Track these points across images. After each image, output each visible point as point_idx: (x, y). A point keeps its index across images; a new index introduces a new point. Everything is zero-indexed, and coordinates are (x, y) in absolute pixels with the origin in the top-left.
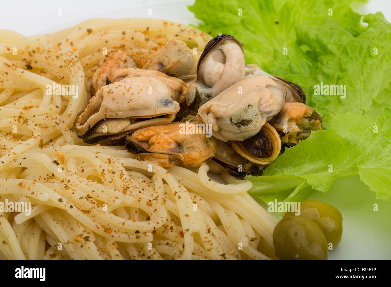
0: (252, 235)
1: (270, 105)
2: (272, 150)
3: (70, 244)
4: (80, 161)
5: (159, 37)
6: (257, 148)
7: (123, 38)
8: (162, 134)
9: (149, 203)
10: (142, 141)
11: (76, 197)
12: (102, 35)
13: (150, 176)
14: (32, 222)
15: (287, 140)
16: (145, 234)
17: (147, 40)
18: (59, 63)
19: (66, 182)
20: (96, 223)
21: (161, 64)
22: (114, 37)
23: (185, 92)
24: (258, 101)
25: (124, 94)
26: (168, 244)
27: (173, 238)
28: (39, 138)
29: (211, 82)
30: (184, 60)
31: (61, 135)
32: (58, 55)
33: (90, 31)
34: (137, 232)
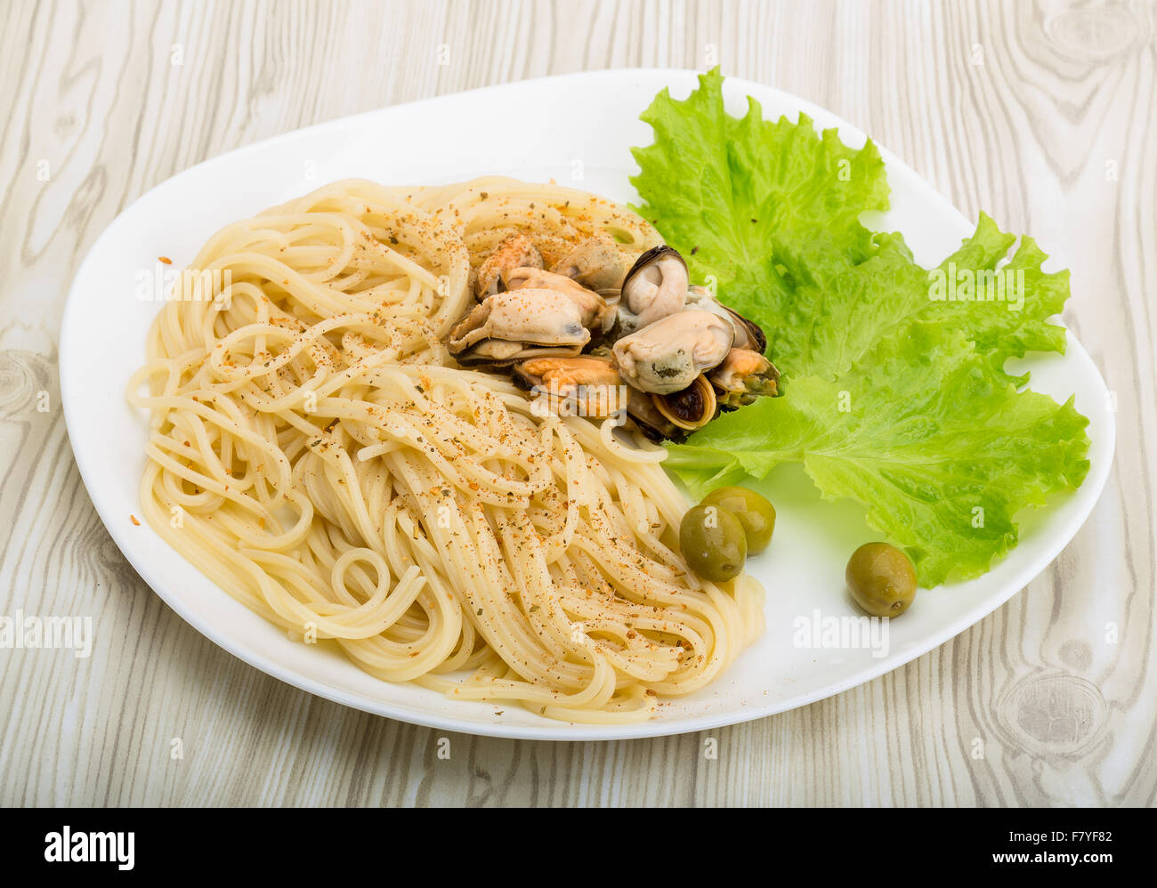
0: (656, 520)
1: (709, 353)
2: (702, 412)
3: (424, 497)
4: (450, 391)
5: (581, 219)
6: (683, 407)
7: (530, 214)
8: (562, 370)
9: (531, 460)
10: (534, 375)
11: (440, 438)
12: (501, 205)
13: (537, 422)
14: (379, 460)
15: (726, 401)
16: (520, 498)
17: (564, 223)
18: (437, 243)
19: (429, 416)
20: (460, 475)
21: (576, 268)
22: (518, 211)
23: (601, 314)
24: (694, 345)
25: (519, 310)
26: (546, 515)
27: (554, 508)
28: (399, 349)
29: (637, 308)
30: (609, 267)
31: (426, 347)
32: (438, 232)
33: (484, 196)
34: (510, 494)
